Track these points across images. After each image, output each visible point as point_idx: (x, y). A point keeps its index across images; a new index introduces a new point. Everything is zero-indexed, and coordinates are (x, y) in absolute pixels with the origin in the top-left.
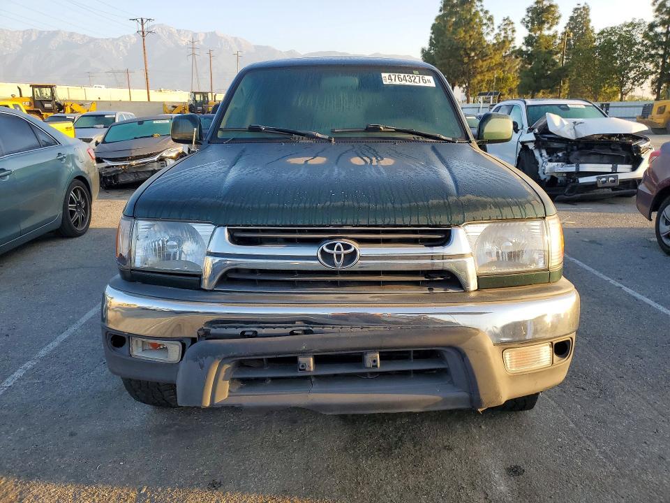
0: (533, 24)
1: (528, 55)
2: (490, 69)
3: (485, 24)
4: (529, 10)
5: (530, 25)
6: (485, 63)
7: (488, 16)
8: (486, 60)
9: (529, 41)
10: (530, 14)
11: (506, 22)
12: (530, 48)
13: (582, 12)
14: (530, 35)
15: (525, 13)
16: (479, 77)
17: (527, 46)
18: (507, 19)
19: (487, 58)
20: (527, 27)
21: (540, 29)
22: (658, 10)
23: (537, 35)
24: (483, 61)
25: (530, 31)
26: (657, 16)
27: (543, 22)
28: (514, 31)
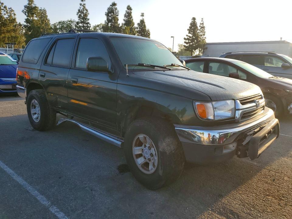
0: (28, 14)
1: (29, 27)
2: (8, 32)
3: (3, 9)
4: (25, 7)
5: (27, 14)
6: (5, 28)
7: (4, 6)
8: (5, 27)
9: (27, 21)
10: (26, 9)
11: (10, 10)
12: (28, 24)
13: (43, 12)
14: (28, 18)
15: (24, 8)
16: (3, 35)
17: (27, 23)
18: (11, 8)
19: (7, 26)
20: (25, 14)
21: (33, 16)
22: (79, 17)
23: (31, 19)
24: (4, 27)
25: (27, 16)
26: (79, 19)
27: (33, 14)
28: (15, 15)
